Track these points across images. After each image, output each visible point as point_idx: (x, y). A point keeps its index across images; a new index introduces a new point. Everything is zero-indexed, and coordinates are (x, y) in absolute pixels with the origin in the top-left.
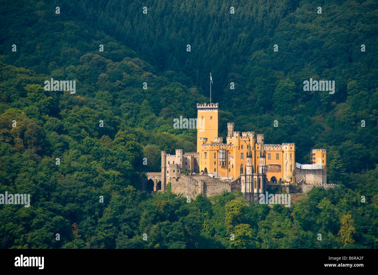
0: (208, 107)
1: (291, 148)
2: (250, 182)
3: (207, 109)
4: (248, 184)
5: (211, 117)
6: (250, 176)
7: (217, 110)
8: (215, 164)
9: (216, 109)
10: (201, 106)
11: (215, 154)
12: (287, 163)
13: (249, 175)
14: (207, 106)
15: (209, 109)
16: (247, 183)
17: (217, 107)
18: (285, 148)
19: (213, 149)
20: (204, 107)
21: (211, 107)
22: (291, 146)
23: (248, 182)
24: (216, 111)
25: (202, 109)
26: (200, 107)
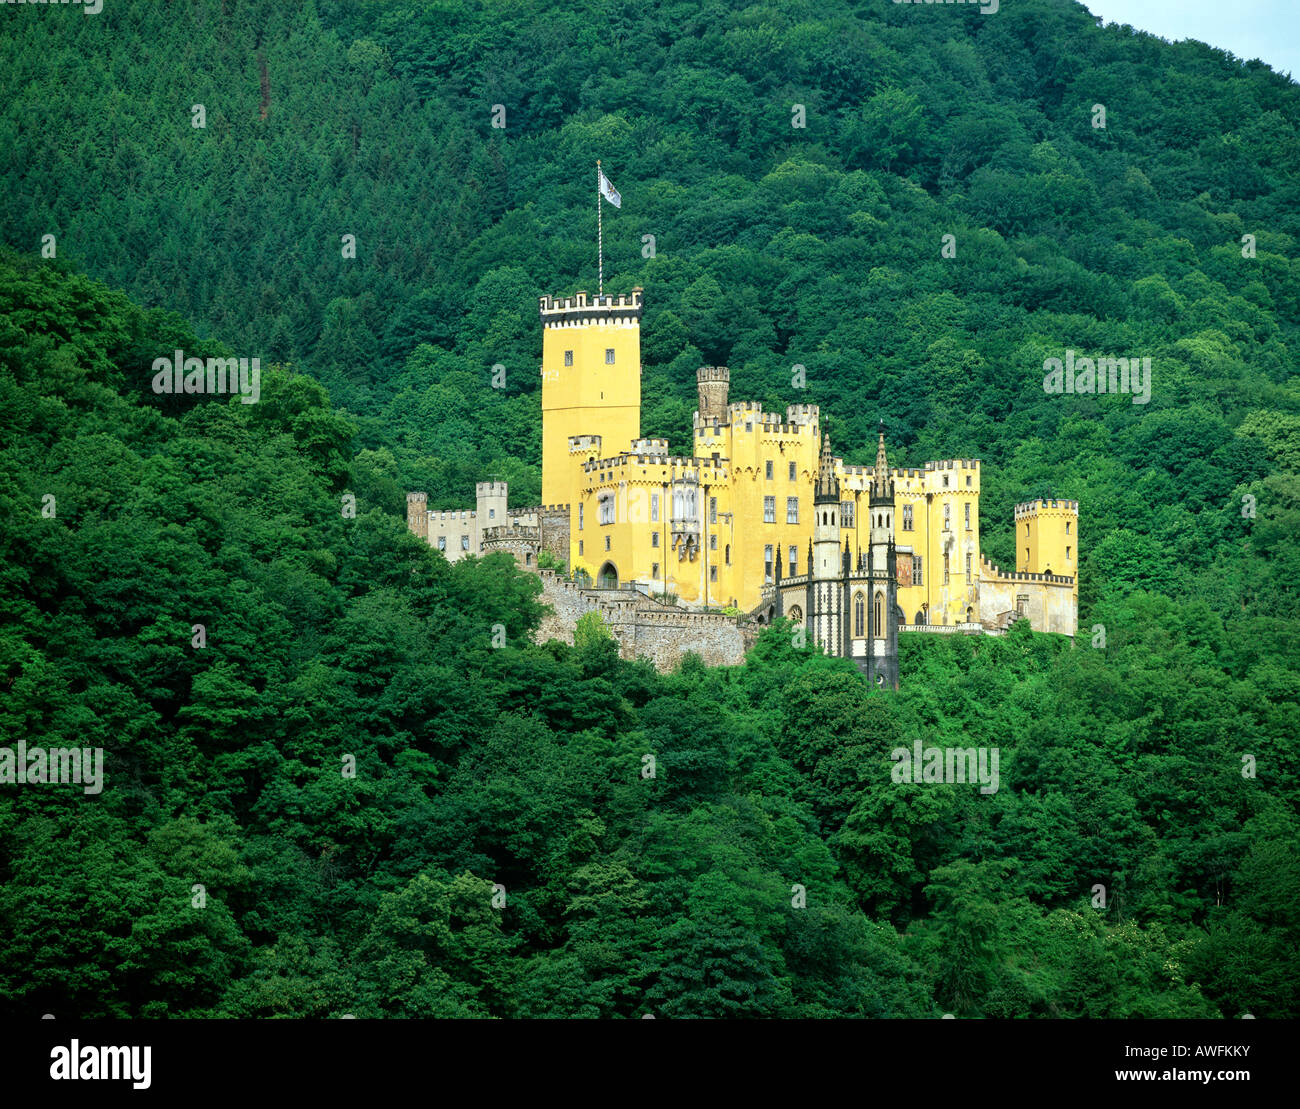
0: (596, 307)
1: (968, 478)
2: (834, 609)
3: (590, 315)
4: (824, 618)
5: (610, 352)
6: (834, 585)
7: (635, 320)
8: (655, 543)
9: (629, 314)
10: (562, 306)
11: (655, 498)
12: (949, 544)
13: (830, 581)
14: (590, 301)
15: (598, 315)
16: (820, 614)
17: (635, 306)
18: (942, 480)
19: (647, 478)
20: (578, 309)
21: (609, 307)
22: (969, 472)
23: (825, 609)
24: (632, 327)
25: (563, 318)
26: (556, 310)
